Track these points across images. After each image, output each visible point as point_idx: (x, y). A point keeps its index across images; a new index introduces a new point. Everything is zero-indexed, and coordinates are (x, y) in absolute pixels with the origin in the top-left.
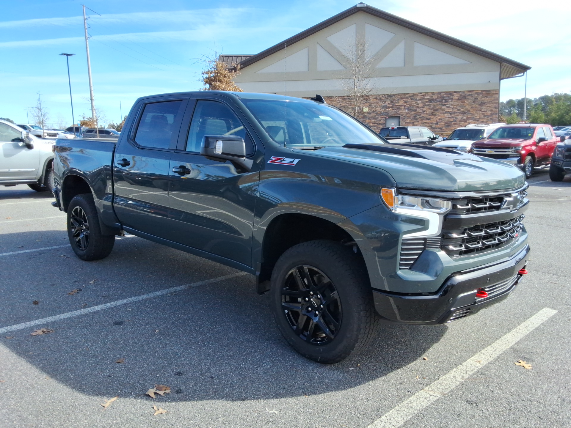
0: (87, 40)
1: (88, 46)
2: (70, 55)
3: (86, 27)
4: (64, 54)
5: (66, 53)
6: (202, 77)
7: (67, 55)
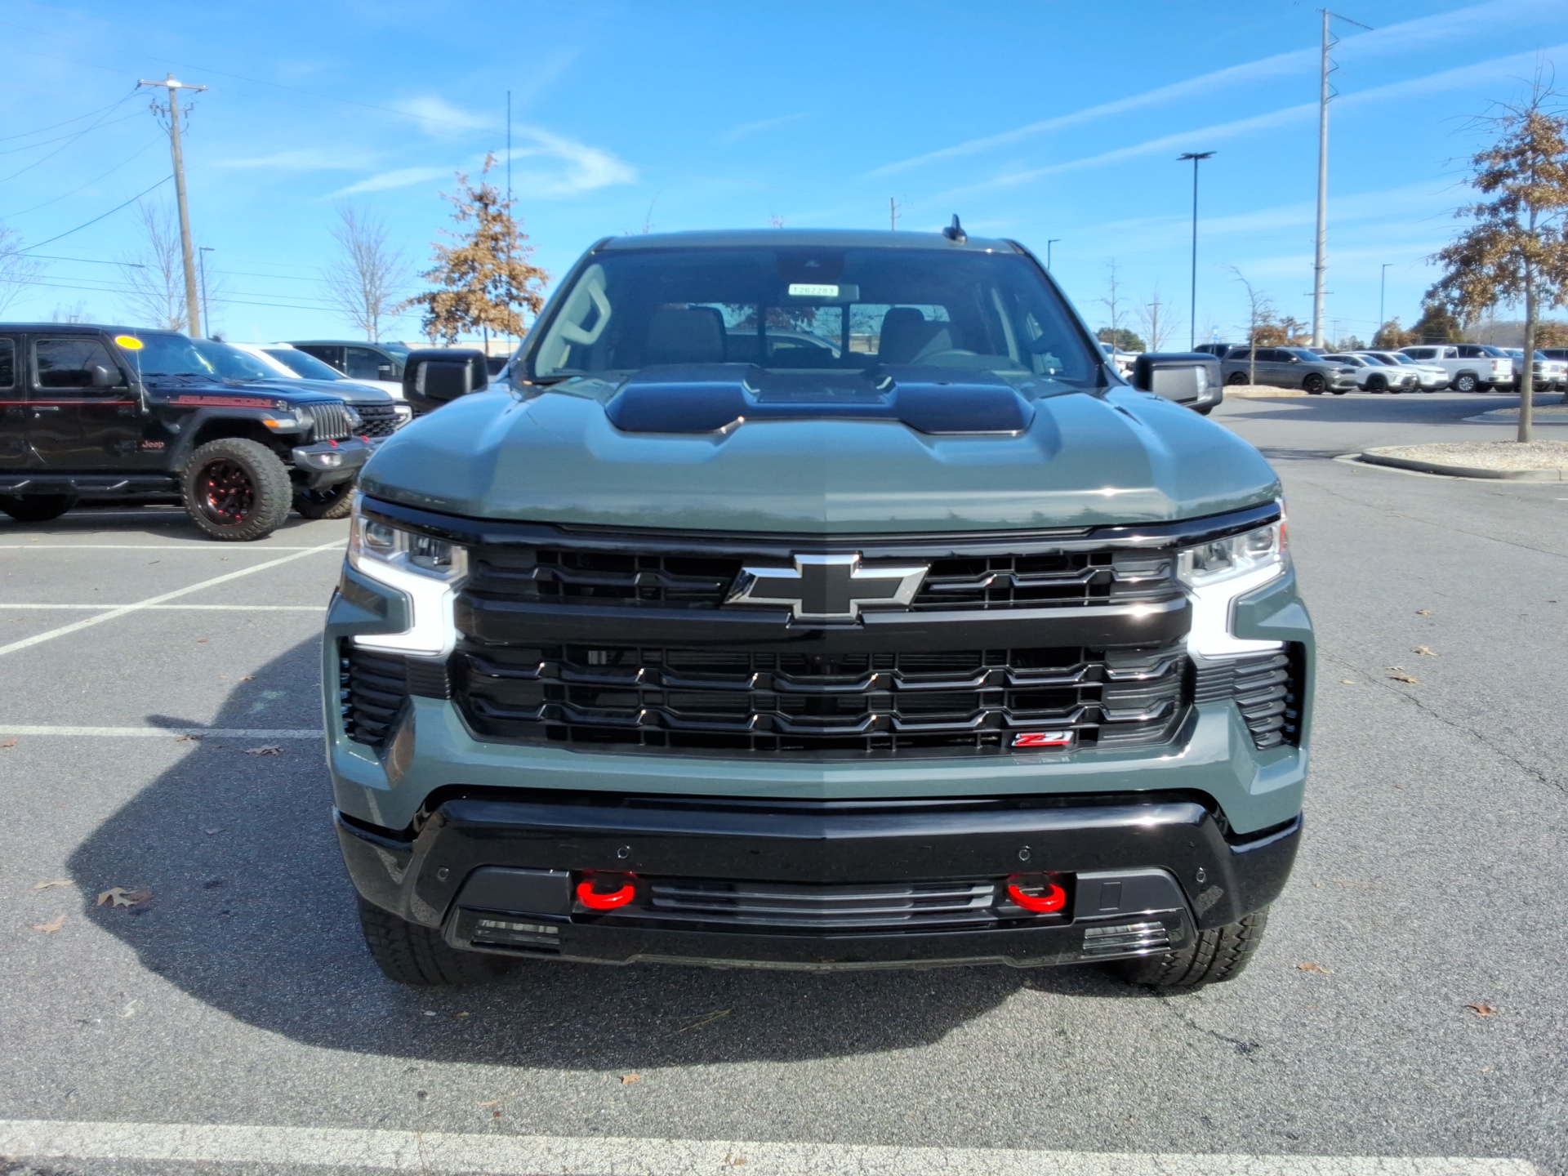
0: (1326, 106)
1: (1326, 122)
2: (1203, 156)
3: (1327, 70)
4: (1189, 156)
5: (1193, 152)
6: (1475, 171)
7: (1197, 157)
